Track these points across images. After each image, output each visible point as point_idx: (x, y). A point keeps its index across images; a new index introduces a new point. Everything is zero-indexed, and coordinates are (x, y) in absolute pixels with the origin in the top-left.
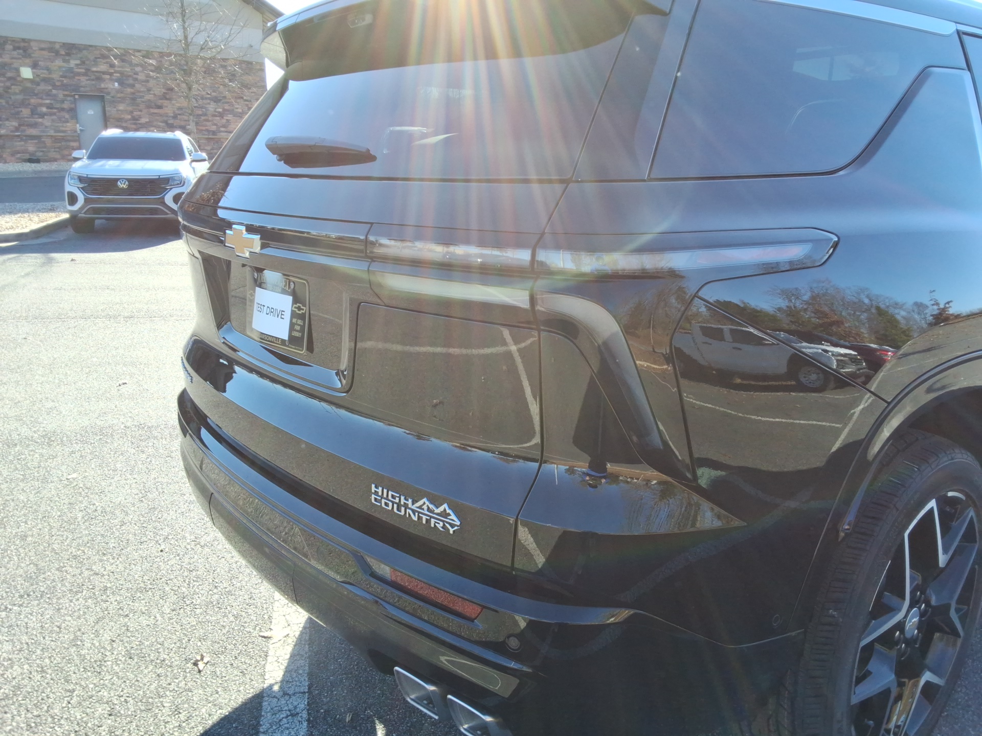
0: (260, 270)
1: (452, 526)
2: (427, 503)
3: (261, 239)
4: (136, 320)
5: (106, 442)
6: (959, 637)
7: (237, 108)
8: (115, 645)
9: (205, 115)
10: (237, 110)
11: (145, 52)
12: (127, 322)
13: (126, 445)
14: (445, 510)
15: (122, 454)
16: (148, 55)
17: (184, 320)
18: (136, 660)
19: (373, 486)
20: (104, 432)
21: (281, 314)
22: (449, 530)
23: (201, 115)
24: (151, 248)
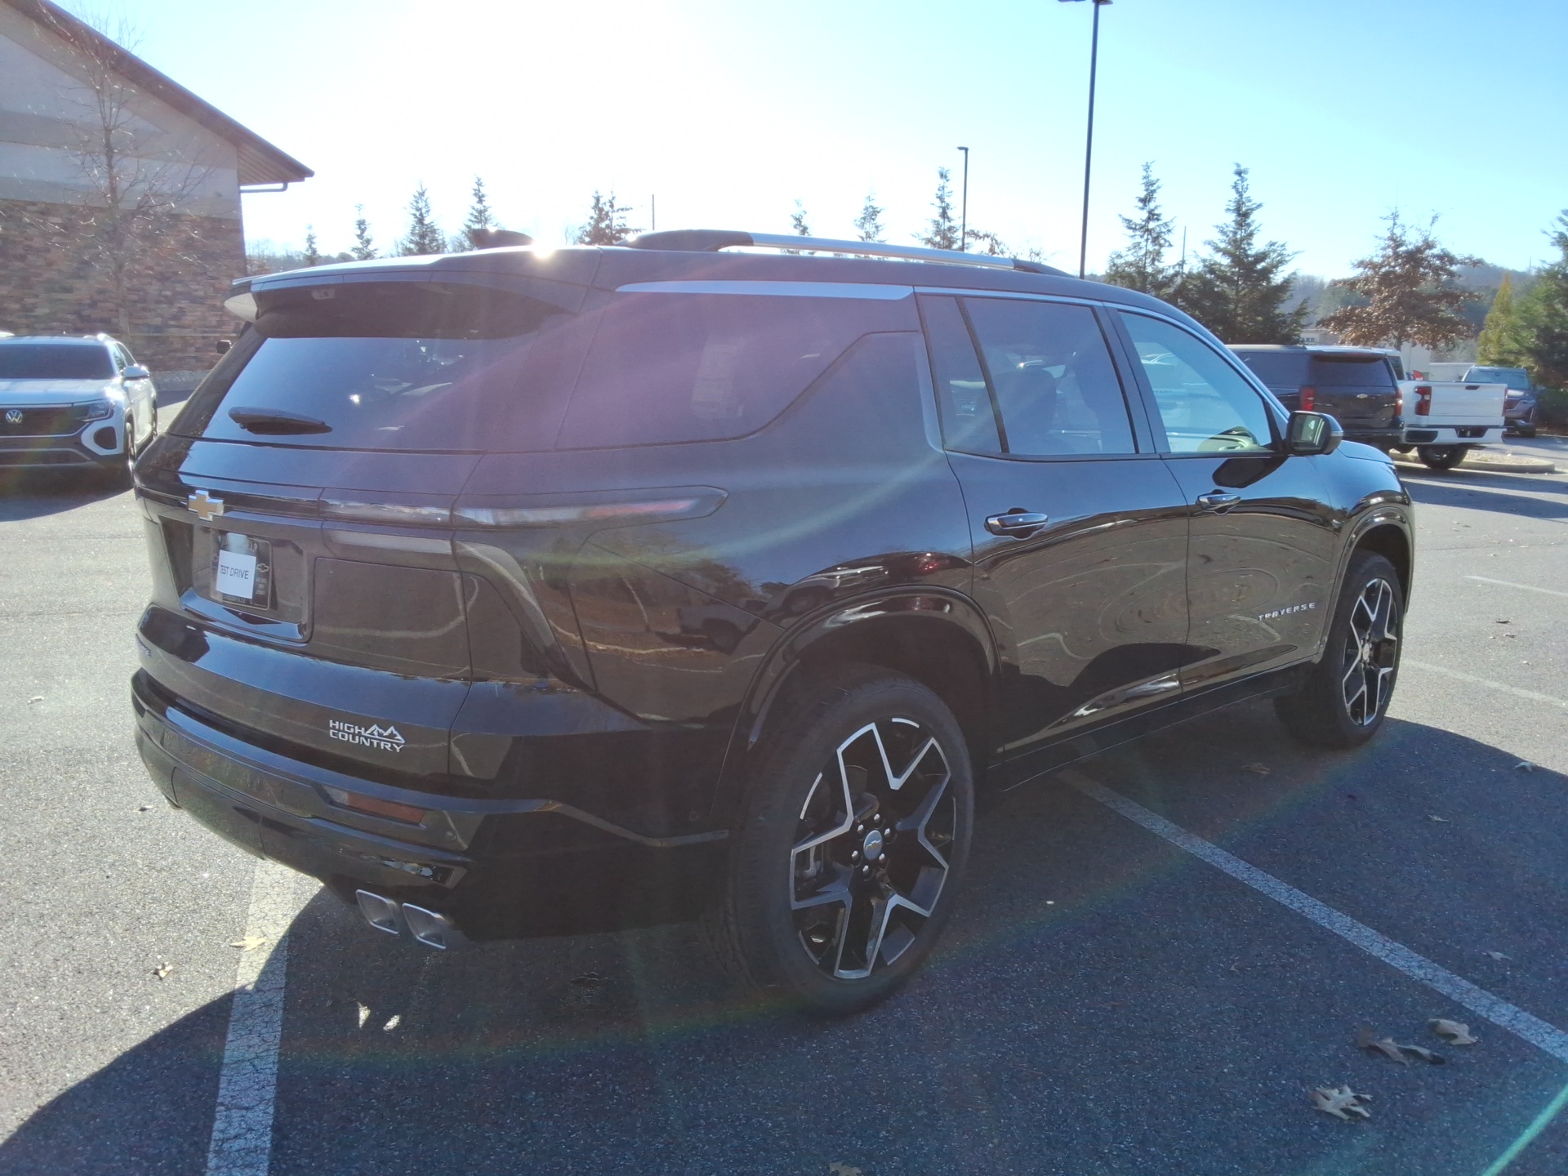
0: (224, 533)
1: (398, 745)
2: (377, 728)
3: (224, 503)
4: (46, 617)
5: (22, 769)
6: (944, 869)
7: (197, 290)
8: (59, 963)
9: (144, 301)
10: (196, 293)
11: (43, 206)
12: (33, 620)
13: (49, 772)
14: (392, 732)
15: (45, 782)
16: (46, 211)
17: (119, 615)
18: (86, 974)
19: (331, 721)
20: (17, 758)
21: (244, 574)
22: (396, 749)
23: (135, 302)
24: (61, 514)
